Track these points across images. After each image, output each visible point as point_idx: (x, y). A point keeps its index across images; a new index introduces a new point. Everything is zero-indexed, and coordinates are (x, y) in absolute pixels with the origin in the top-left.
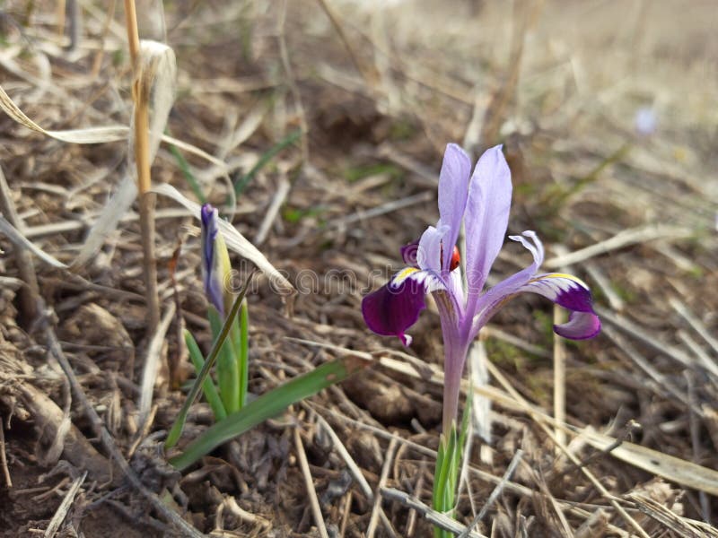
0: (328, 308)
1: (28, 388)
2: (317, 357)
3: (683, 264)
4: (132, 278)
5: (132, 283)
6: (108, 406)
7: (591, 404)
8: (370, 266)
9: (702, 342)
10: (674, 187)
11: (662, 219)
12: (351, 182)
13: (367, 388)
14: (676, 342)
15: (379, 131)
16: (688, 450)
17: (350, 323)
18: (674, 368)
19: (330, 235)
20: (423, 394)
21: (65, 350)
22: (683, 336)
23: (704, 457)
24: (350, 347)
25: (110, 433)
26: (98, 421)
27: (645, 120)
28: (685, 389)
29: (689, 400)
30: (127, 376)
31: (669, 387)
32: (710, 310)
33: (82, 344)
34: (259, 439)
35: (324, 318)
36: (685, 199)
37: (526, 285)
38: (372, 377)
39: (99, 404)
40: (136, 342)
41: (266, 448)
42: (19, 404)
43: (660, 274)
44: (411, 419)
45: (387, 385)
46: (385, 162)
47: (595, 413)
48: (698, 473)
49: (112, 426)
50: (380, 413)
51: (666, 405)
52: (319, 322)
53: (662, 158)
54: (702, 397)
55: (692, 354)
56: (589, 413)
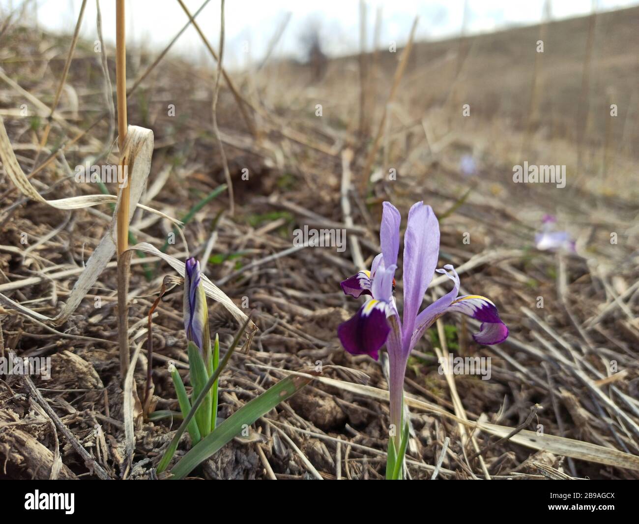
0: (263, 337)
1: (19, 433)
2: (265, 379)
3: (521, 278)
4: (94, 325)
5: (94, 329)
6: (95, 442)
7: (476, 396)
8: (288, 297)
9: (549, 338)
10: (497, 215)
11: (497, 243)
12: (256, 227)
13: (307, 401)
14: (530, 340)
15: (268, 183)
16: (553, 426)
17: (282, 348)
18: (531, 361)
19: (248, 275)
20: (352, 402)
21: (45, 395)
22: (535, 335)
23: (566, 430)
24: (286, 368)
25: (102, 466)
26: (90, 456)
27: (467, 164)
28: (544, 377)
29: (549, 385)
30: (103, 413)
31: (533, 376)
32: (549, 314)
33: (58, 388)
34: (230, 455)
35: (260, 346)
36: (508, 225)
37: (450, 306)
38: (309, 392)
39: (86, 442)
40: (106, 381)
41: (237, 462)
42: (14, 450)
43: (507, 287)
44: (345, 424)
45: (322, 397)
46: (279, 209)
47: (480, 403)
48: (563, 443)
49: (102, 460)
50: (321, 421)
51: (532, 391)
52: (258, 350)
53: (484, 194)
54: (558, 382)
55: (543, 348)
56: (476, 404)
